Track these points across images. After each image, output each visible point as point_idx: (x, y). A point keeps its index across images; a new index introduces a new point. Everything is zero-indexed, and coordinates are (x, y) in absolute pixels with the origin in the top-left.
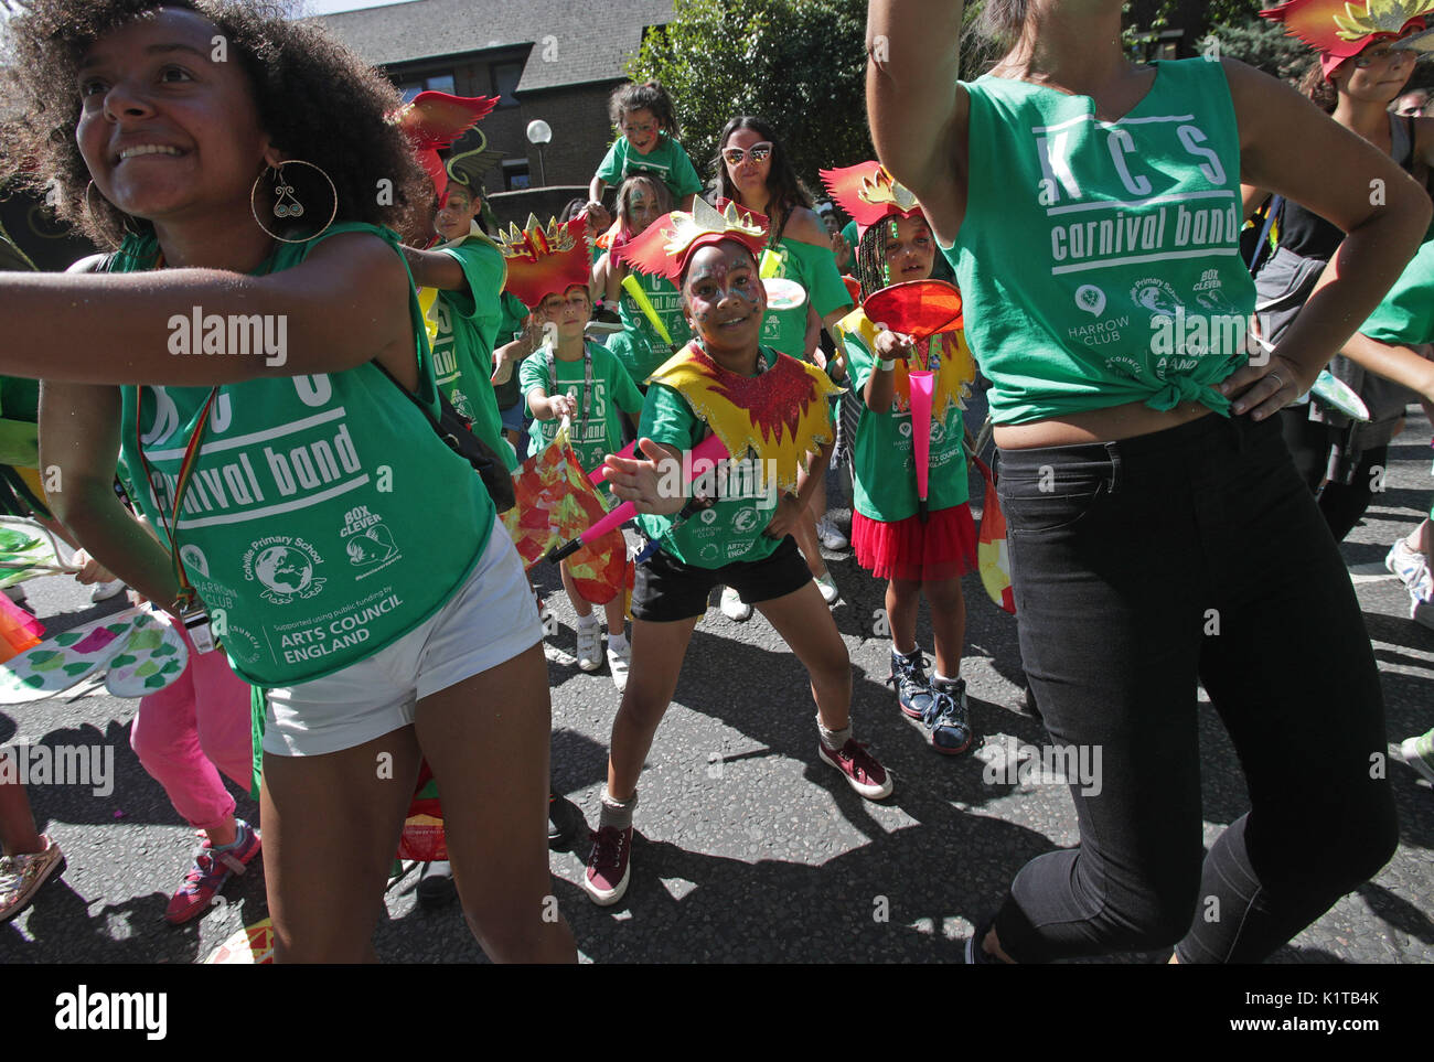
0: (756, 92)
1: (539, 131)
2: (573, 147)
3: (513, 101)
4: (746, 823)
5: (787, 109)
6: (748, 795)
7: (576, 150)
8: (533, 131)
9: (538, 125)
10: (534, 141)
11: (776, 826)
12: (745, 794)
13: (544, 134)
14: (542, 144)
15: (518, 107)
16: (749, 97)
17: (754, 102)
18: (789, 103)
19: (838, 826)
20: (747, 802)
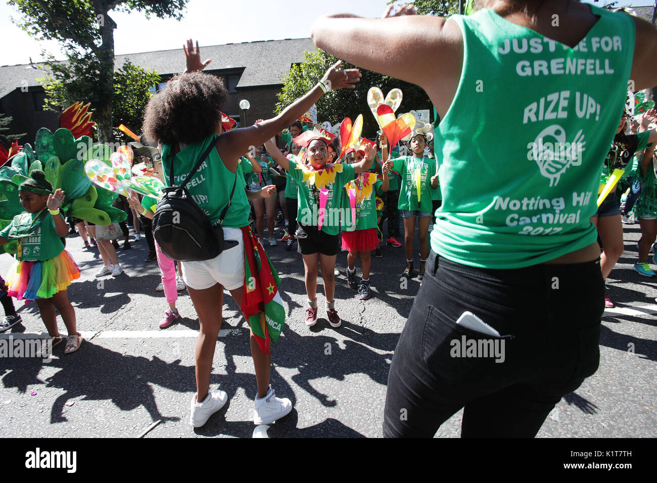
0: (336, 93)
1: (245, 104)
2: (259, 112)
3: (235, 91)
4: (305, 412)
5: (350, 101)
6: (307, 399)
7: (260, 113)
8: (242, 104)
9: (245, 102)
10: (242, 108)
11: (317, 414)
12: (305, 399)
13: (247, 105)
14: (245, 110)
15: (236, 93)
16: (333, 95)
17: (335, 97)
18: (350, 99)
19: (344, 415)
20: (306, 402)
